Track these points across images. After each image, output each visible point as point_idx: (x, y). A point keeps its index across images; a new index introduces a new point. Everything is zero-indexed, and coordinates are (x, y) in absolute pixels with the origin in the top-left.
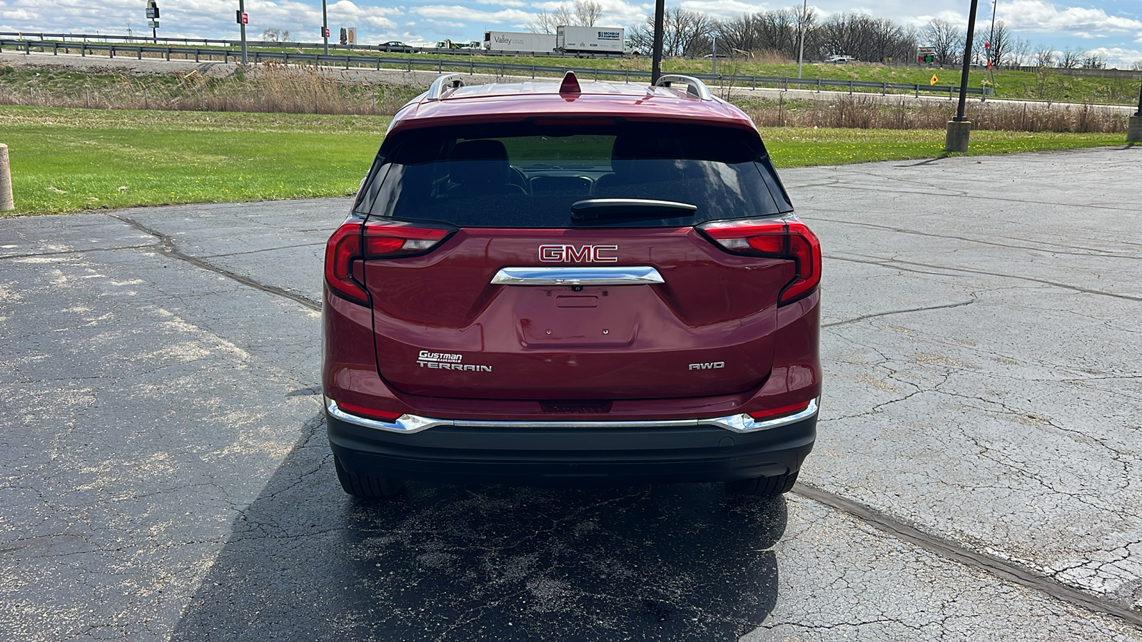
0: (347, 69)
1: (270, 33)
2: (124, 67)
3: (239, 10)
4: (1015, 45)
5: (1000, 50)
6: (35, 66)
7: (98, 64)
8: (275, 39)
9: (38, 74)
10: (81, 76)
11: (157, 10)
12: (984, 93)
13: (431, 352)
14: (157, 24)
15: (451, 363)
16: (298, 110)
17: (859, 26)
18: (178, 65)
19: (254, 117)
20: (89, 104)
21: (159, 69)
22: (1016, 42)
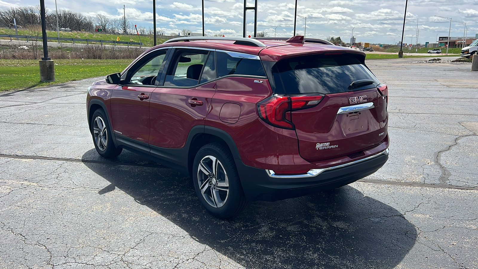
4: (131, 25)
5: (126, 27)
12: (140, 44)
13: (320, 143)
15: (326, 146)
17: (68, 16)
22: (131, 24)
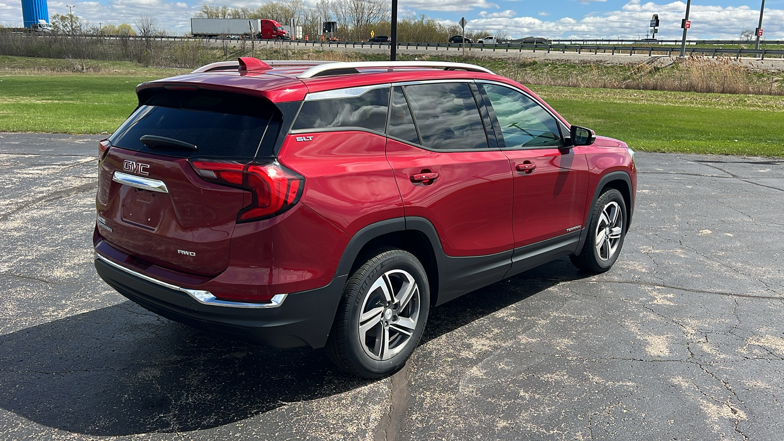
0: (762, 59)
1: (747, 34)
2: (601, 60)
3: (684, 18)
6: (550, 60)
7: (586, 59)
8: (749, 38)
9: (550, 65)
10: (573, 66)
11: (658, 21)
14: (656, 31)
16: (709, 90)
18: (636, 58)
19: (671, 95)
20: (570, 84)
21: (622, 61)
